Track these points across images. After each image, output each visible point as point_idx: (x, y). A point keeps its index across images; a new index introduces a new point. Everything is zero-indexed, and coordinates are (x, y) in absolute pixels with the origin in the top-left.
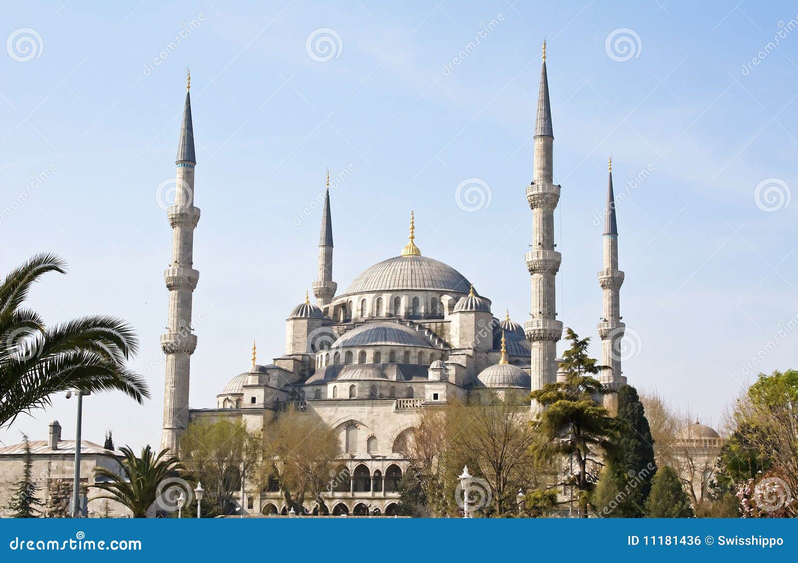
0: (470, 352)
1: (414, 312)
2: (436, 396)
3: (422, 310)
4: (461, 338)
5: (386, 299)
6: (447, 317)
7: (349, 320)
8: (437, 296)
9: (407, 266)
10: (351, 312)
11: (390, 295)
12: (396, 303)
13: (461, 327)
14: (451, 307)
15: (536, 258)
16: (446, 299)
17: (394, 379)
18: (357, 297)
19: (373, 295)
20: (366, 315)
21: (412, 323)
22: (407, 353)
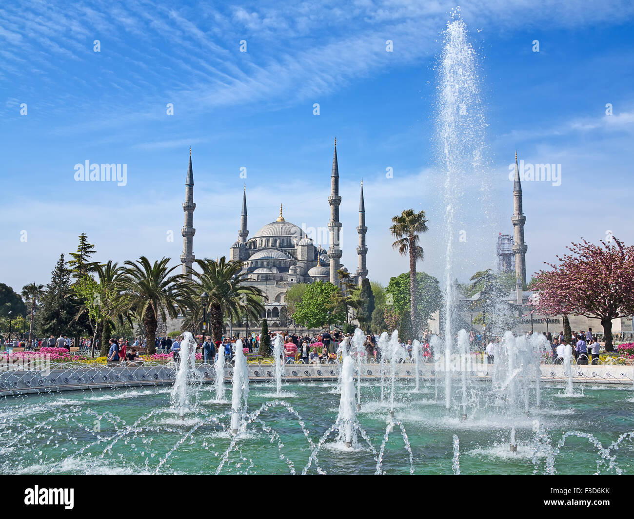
0: (305, 262)
1: (283, 245)
2: (292, 280)
3: (285, 244)
4: (302, 256)
5: (271, 240)
6: (296, 247)
7: (256, 248)
9: (280, 226)
10: (256, 245)
12: (275, 241)
13: (302, 251)
17: (275, 272)
18: (259, 239)
20: (263, 246)
21: (282, 250)
22: (280, 262)
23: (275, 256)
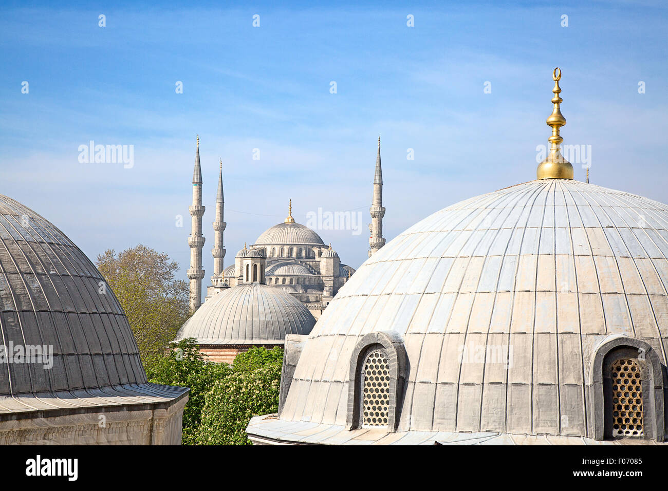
0: (333, 278)
1: (300, 255)
2: (328, 303)
3: (303, 254)
4: (326, 270)
6: (317, 259)
8: (311, 247)
10: (266, 254)
11: (288, 246)
12: (291, 250)
13: (327, 265)
14: (320, 254)
15: (375, 241)
16: (316, 250)
18: (270, 246)
21: (301, 262)
22: (304, 279)
23: (297, 270)
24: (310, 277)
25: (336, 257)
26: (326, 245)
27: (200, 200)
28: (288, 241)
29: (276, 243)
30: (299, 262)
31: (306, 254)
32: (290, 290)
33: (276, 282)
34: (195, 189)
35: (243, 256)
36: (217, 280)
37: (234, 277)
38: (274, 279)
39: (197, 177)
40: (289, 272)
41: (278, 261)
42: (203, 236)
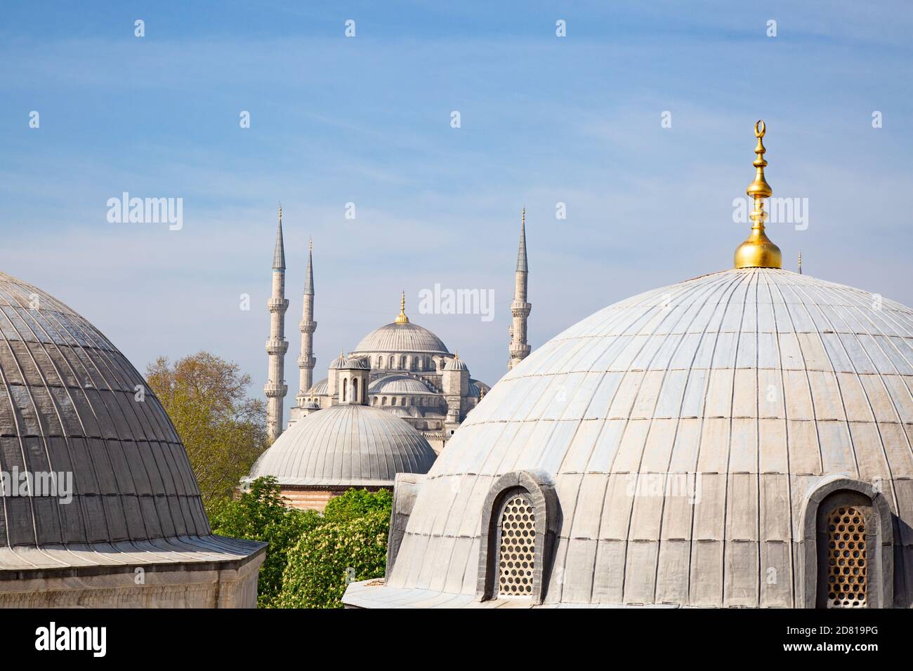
0: (460, 398)
1: (416, 366)
2: (453, 432)
3: (420, 365)
4: (451, 388)
5: (397, 357)
6: (439, 372)
8: (430, 356)
9: (407, 333)
10: (369, 364)
11: (400, 355)
12: (404, 360)
13: (452, 381)
14: (443, 365)
15: (517, 349)
16: (437, 360)
17: (416, 417)
18: (376, 354)
19: (388, 354)
20: (383, 367)
21: (417, 375)
22: (422, 398)
23: (411, 387)
24: (428, 397)
25: (464, 370)
26: (451, 353)
27: (282, 292)
28: (400, 347)
29: (384, 350)
30: (415, 376)
31: (424, 365)
32: (402, 414)
33: (383, 403)
34: (275, 275)
35: (339, 367)
36: (304, 399)
37: (327, 396)
38: (380, 398)
39: (278, 260)
40: (401, 389)
41: (385, 374)
42: (285, 340)
